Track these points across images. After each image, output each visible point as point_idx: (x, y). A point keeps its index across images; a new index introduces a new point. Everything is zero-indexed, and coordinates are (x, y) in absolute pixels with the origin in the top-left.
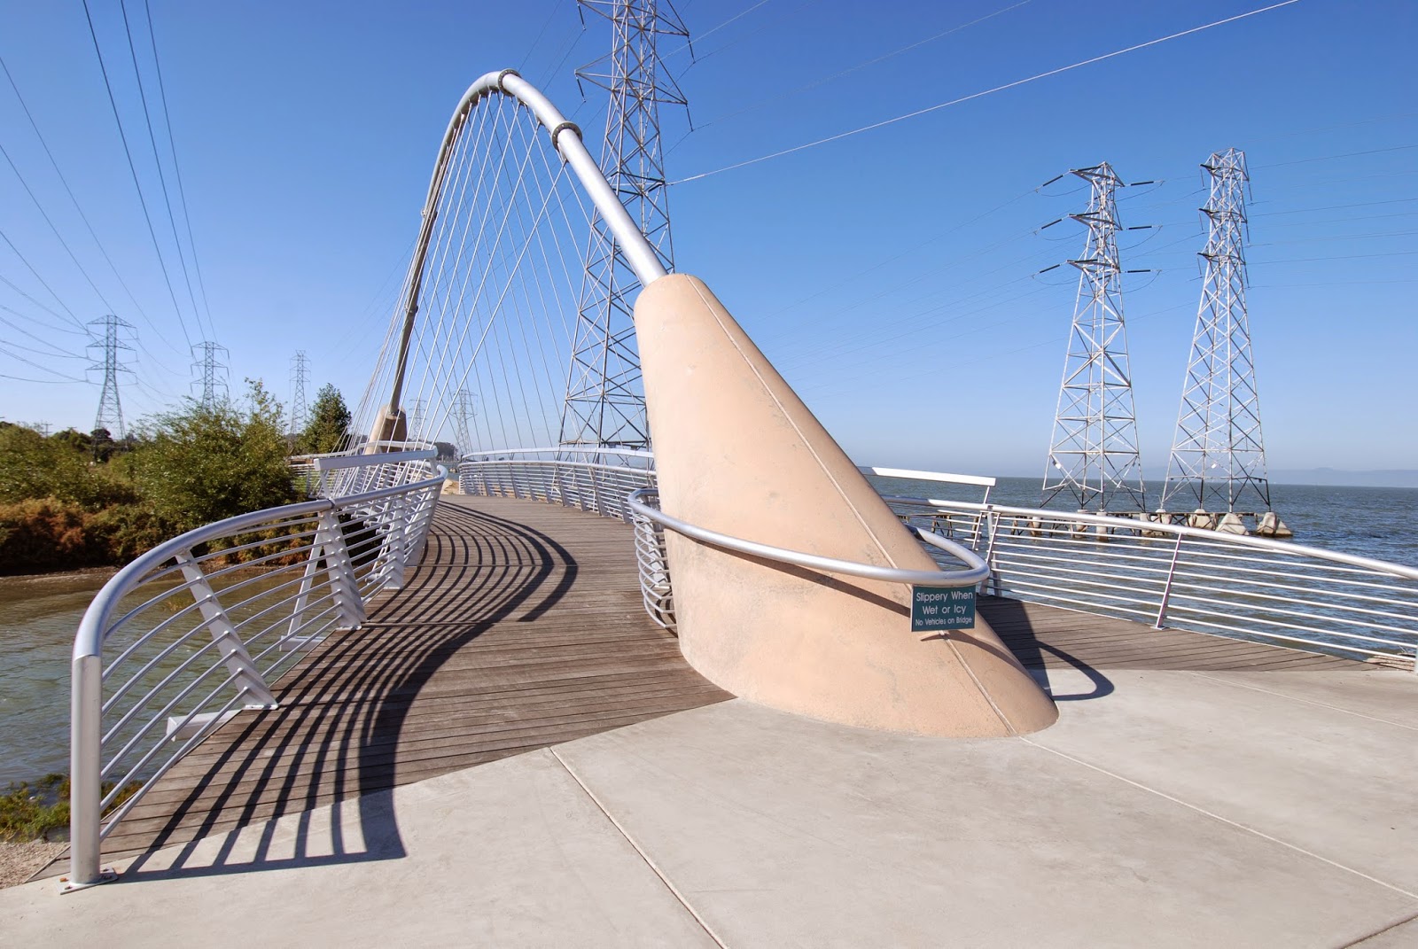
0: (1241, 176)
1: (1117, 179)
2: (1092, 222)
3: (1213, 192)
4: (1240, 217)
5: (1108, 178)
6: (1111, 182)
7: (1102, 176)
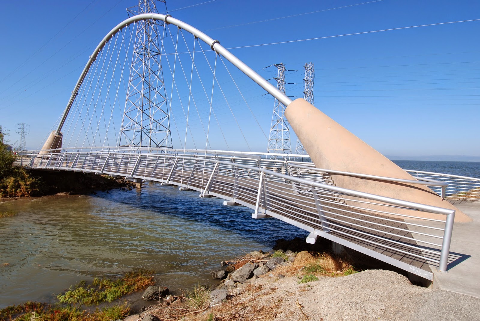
0: (313, 71)
1: (285, 69)
2: (278, 81)
3: (306, 74)
4: (312, 82)
5: (283, 68)
6: (283, 69)
7: (281, 67)
